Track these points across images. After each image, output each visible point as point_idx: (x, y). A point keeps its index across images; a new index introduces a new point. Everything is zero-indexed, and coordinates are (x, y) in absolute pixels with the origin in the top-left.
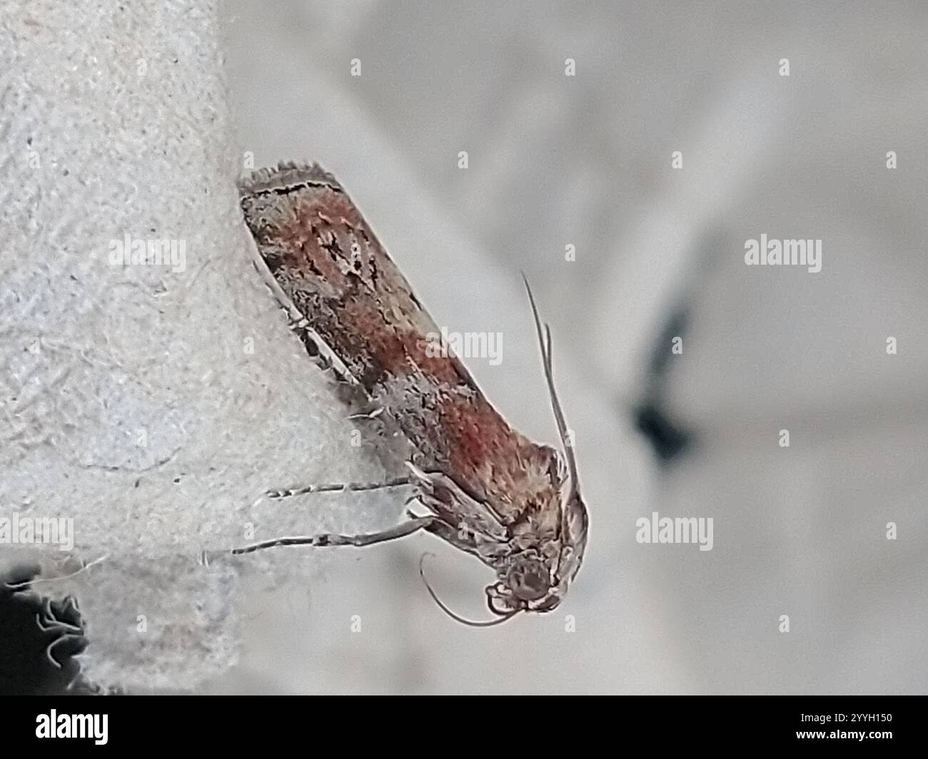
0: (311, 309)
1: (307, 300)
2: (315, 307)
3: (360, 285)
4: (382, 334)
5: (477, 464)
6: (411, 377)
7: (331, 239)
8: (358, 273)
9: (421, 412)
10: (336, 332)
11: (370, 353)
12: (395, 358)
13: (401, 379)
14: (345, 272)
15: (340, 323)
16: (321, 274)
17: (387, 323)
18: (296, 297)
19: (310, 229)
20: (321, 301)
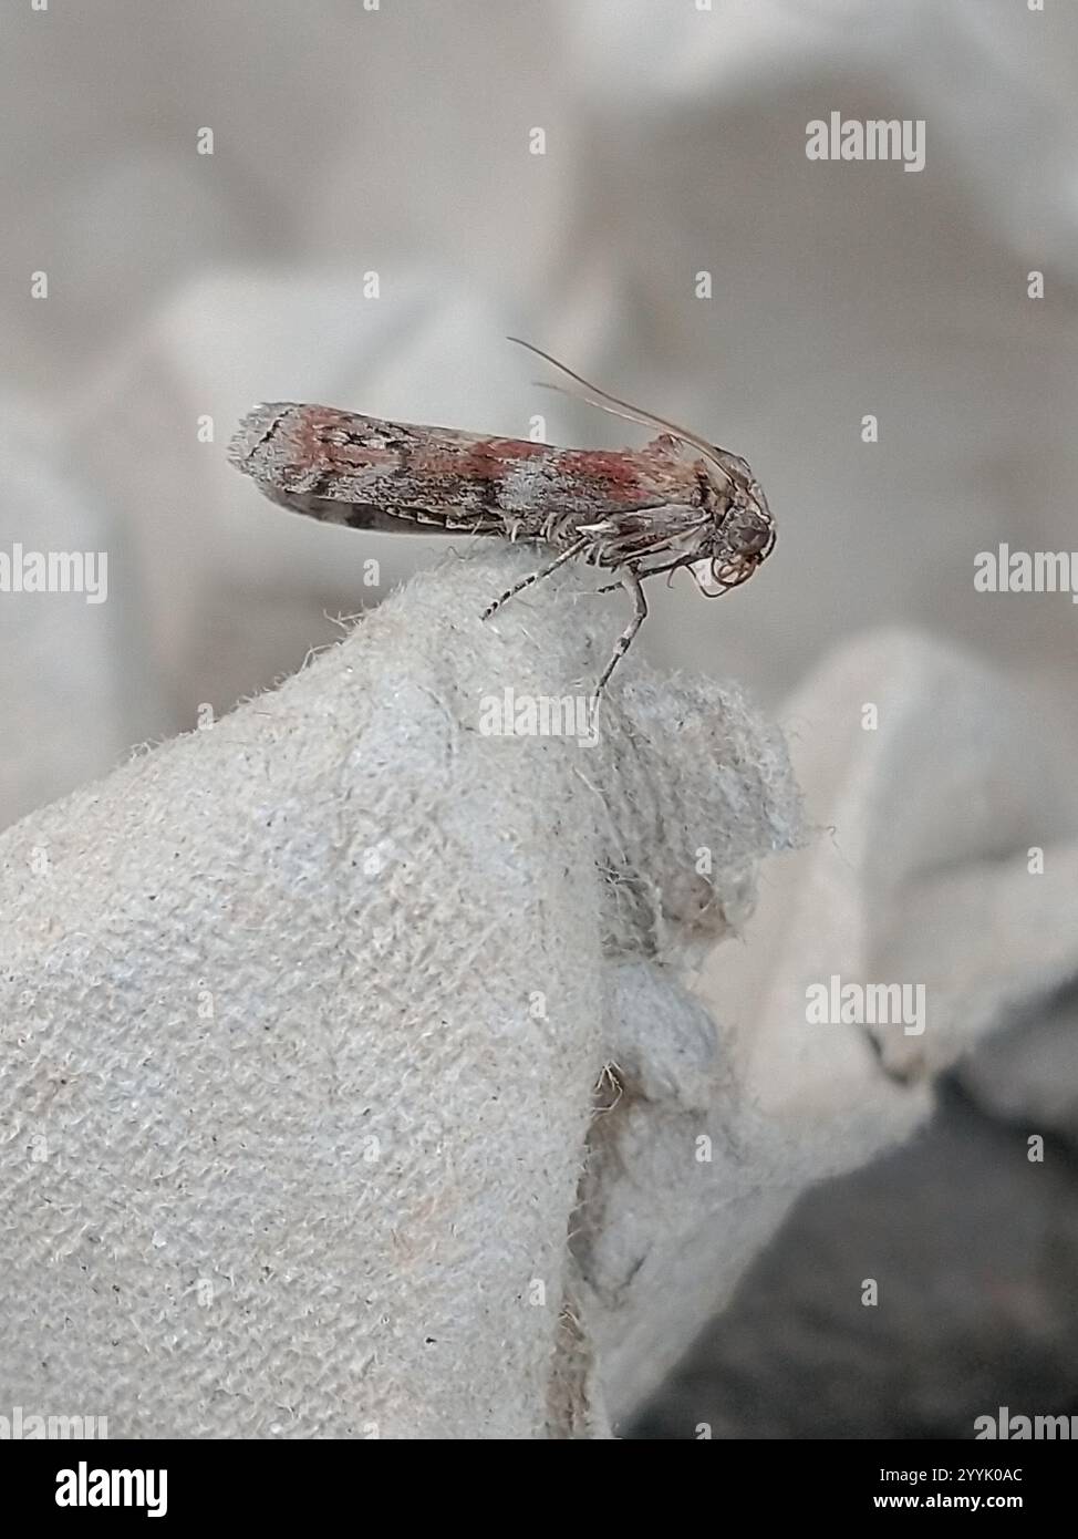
0: (387, 492)
1: (377, 489)
2: (389, 488)
3: (405, 445)
4: (460, 462)
5: (633, 482)
6: (517, 470)
7: (345, 435)
8: (393, 439)
9: (554, 484)
10: (426, 491)
11: (469, 481)
12: (490, 469)
13: (511, 477)
14: (382, 447)
15: (421, 481)
16: (366, 464)
17: (455, 451)
18: (365, 495)
19: (319, 443)
20: (390, 481)
